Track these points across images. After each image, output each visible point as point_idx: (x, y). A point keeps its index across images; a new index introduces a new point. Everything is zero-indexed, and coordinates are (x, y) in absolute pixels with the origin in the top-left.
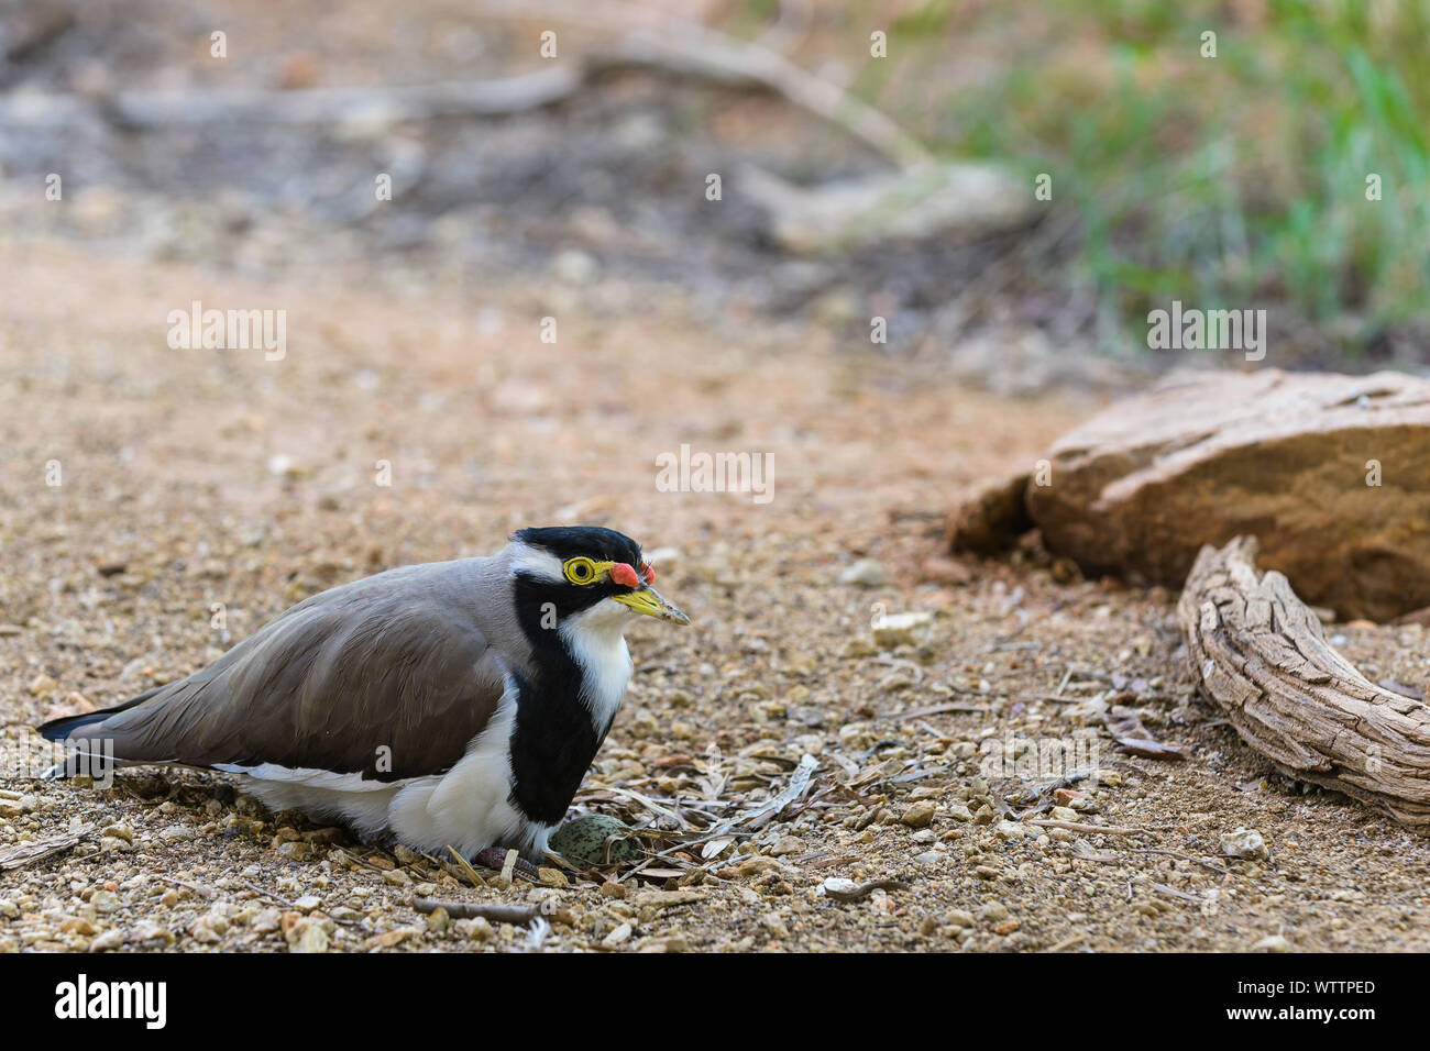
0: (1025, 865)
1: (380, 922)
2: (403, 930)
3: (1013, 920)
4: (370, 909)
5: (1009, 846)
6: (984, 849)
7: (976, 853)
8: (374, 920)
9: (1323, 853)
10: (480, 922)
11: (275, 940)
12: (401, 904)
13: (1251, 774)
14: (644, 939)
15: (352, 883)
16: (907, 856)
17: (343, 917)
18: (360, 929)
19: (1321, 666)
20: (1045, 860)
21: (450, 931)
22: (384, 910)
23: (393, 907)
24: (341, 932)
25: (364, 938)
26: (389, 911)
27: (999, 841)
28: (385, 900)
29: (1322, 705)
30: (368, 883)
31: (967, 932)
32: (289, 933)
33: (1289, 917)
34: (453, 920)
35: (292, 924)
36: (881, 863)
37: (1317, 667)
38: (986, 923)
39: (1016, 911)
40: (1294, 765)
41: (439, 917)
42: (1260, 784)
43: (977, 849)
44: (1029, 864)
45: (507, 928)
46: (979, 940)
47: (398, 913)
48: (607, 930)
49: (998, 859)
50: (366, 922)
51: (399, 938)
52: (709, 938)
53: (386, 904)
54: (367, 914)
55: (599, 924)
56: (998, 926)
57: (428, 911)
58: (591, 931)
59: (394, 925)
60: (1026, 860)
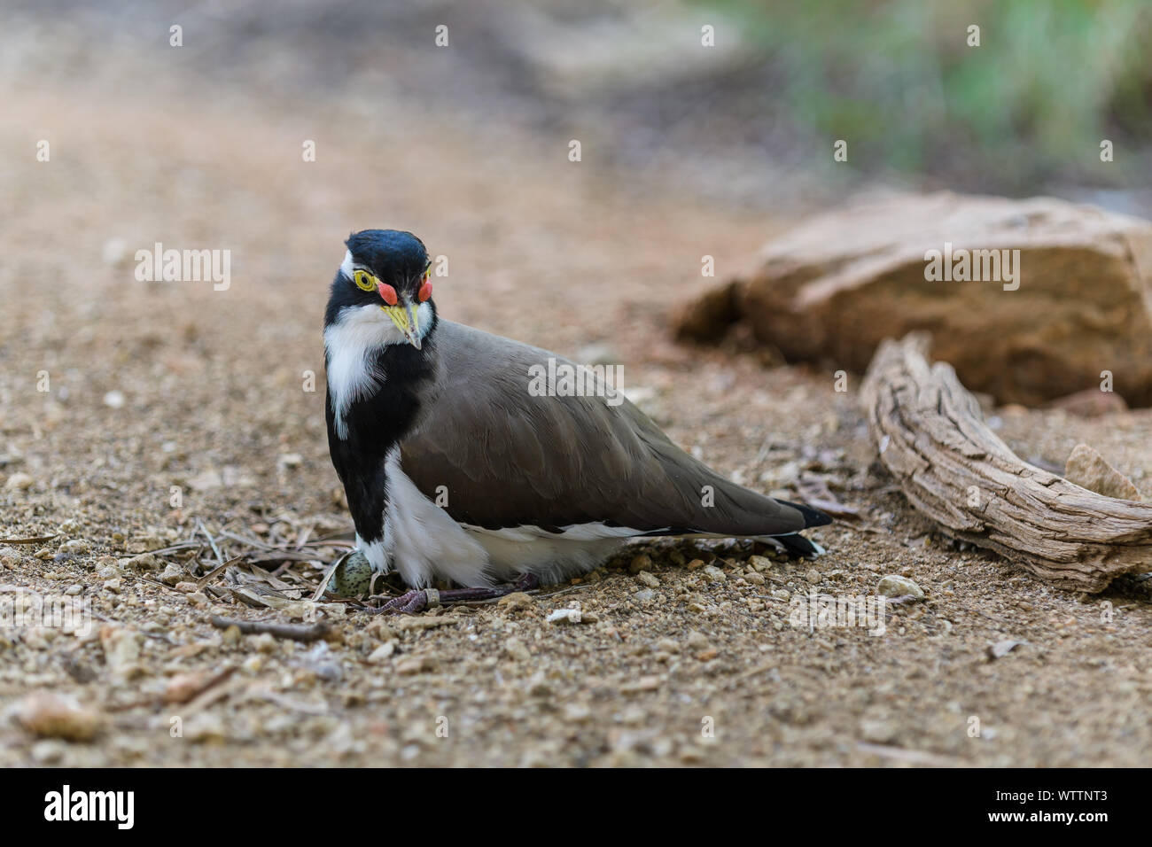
0: (724, 604)
1: (183, 636)
2: (202, 643)
3: (713, 649)
4: (175, 624)
5: (711, 587)
6: (691, 589)
7: (684, 592)
8: (178, 633)
9: (975, 600)
10: (266, 639)
11: (94, 648)
12: (202, 621)
13: (917, 533)
14: (403, 657)
15: (161, 602)
16: (626, 594)
17: (153, 631)
18: (166, 641)
19: (978, 444)
20: (742, 599)
21: (241, 645)
22: (187, 626)
23: (195, 624)
24: (149, 643)
25: (169, 649)
26: (191, 626)
27: (704, 583)
28: (188, 617)
29: (978, 477)
30: (175, 602)
31: (674, 658)
32: (106, 643)
33: (944, 653)
34: (244, 636)
35: (109, 635)
36: (604, 598)
37: (974, 444)
38: (690, 651)
39: (716, 642)
40: (953, 526)
41: (232, 633)
42: (924, 541)
43: (685, 589)
44: (728, 603)
45: (288, 644)
46: (684, 665)
47: (199, 628)
48: (372, 648)
49: (701, 598)
50: (171, 636)
51: (198, 650)
52: (458, 657)
53: (189, 621)
54: (172, 629)
55: (366, 643)
56: (700, 654)
57: (223, 627)
58: (359, 648)
59: (195, 638)
60: (725, 599)
